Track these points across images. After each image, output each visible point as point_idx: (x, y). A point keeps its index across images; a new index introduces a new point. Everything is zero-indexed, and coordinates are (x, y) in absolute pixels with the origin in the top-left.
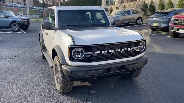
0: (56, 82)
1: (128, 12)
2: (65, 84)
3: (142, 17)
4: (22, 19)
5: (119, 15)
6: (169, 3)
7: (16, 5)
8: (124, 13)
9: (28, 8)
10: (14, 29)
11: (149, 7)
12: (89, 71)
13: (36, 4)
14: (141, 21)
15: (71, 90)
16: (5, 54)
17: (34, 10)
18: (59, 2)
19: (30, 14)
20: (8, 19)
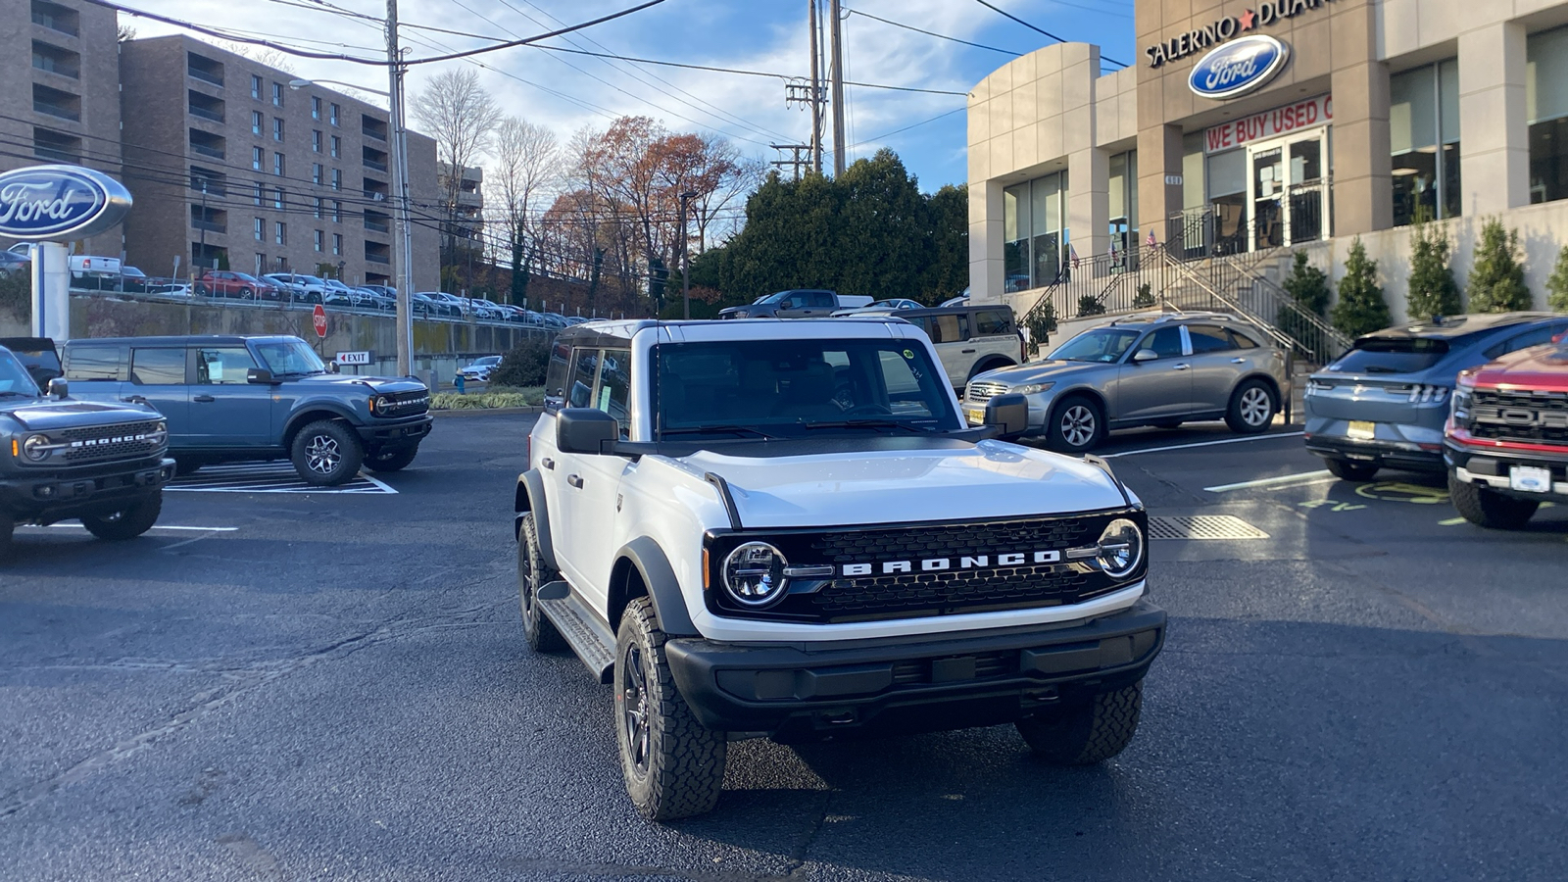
0: (628, 760)
1: (1165, 340)
2: (678, 772)
3: (1279, 377)
4: (376, 395)
5: (1095, 359)
6: (1489, 269)
7: (310, 287)
8: (1128, 348)
9: (409, 309)
10: (315, 464)
11: (1337, 300)
12: (812, 669)
13: (459, 273)
14: (1267, 407)
15: (710, 807)
16: (283, 626)
17: (447, 325)
18: (642, 260)
19: (416, 358)
20: (276, 397)
